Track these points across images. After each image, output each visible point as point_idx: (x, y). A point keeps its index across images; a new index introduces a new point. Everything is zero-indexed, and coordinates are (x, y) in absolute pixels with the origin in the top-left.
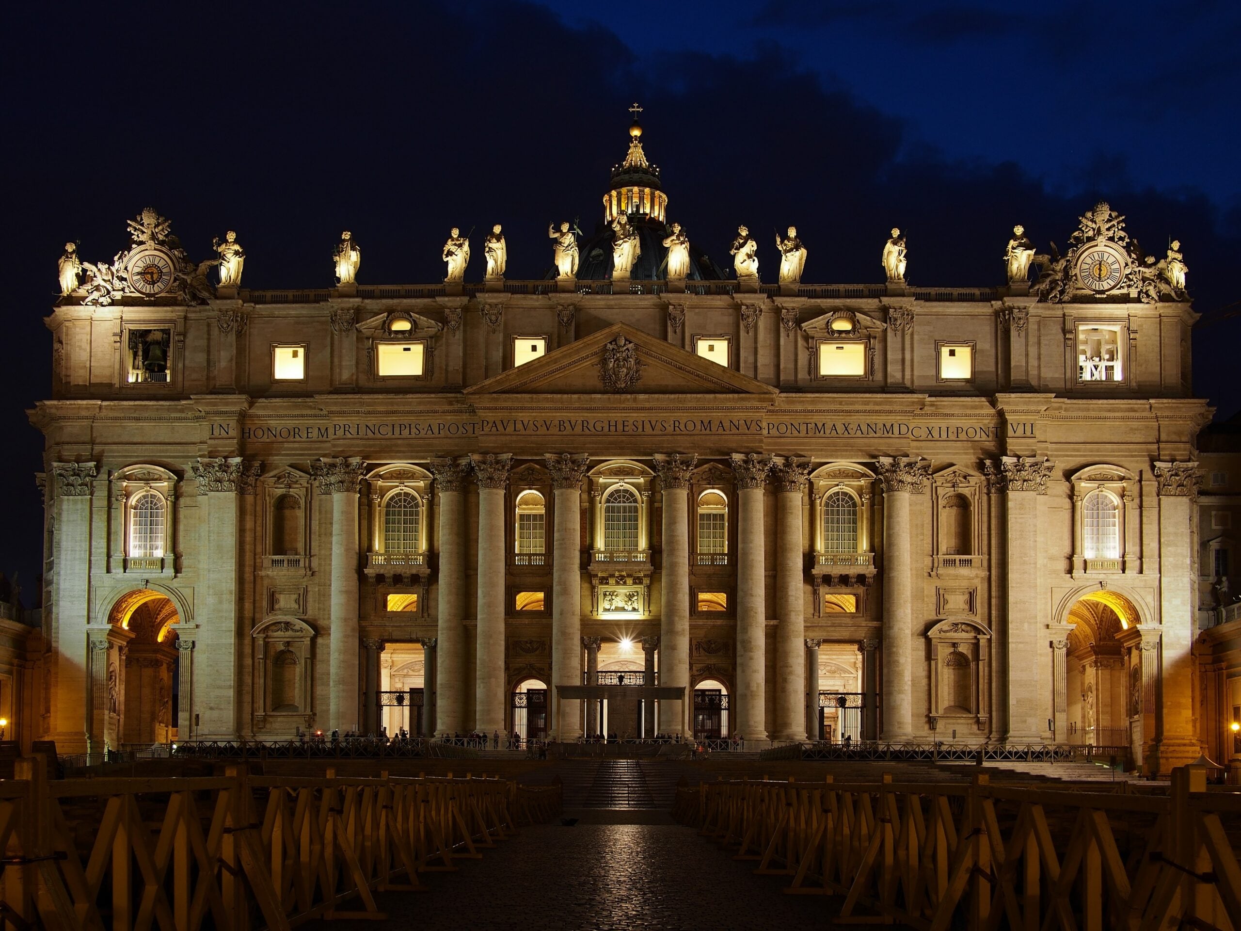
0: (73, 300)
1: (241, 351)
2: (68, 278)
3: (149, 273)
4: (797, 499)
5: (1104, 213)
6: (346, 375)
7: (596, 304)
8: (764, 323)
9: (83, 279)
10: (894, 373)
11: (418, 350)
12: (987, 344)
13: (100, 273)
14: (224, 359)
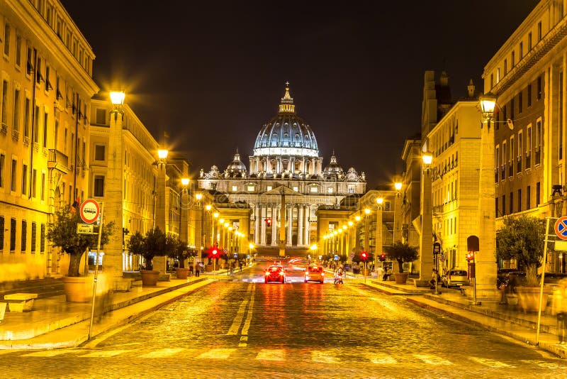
0: (202, 179)
1: (228, 187)
2: (202, 175)
3: (214, 174)
4: (307, 210)
5: (352, 169)
6: (243, 190)
7: (279, 182)
8: (303, 184)
9: (204, 175)
10: (321, 192)
11: (253, 187)
12: (335, 188)
13: (207, 175)
14: (226, 188)
